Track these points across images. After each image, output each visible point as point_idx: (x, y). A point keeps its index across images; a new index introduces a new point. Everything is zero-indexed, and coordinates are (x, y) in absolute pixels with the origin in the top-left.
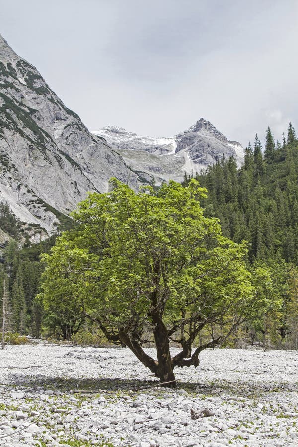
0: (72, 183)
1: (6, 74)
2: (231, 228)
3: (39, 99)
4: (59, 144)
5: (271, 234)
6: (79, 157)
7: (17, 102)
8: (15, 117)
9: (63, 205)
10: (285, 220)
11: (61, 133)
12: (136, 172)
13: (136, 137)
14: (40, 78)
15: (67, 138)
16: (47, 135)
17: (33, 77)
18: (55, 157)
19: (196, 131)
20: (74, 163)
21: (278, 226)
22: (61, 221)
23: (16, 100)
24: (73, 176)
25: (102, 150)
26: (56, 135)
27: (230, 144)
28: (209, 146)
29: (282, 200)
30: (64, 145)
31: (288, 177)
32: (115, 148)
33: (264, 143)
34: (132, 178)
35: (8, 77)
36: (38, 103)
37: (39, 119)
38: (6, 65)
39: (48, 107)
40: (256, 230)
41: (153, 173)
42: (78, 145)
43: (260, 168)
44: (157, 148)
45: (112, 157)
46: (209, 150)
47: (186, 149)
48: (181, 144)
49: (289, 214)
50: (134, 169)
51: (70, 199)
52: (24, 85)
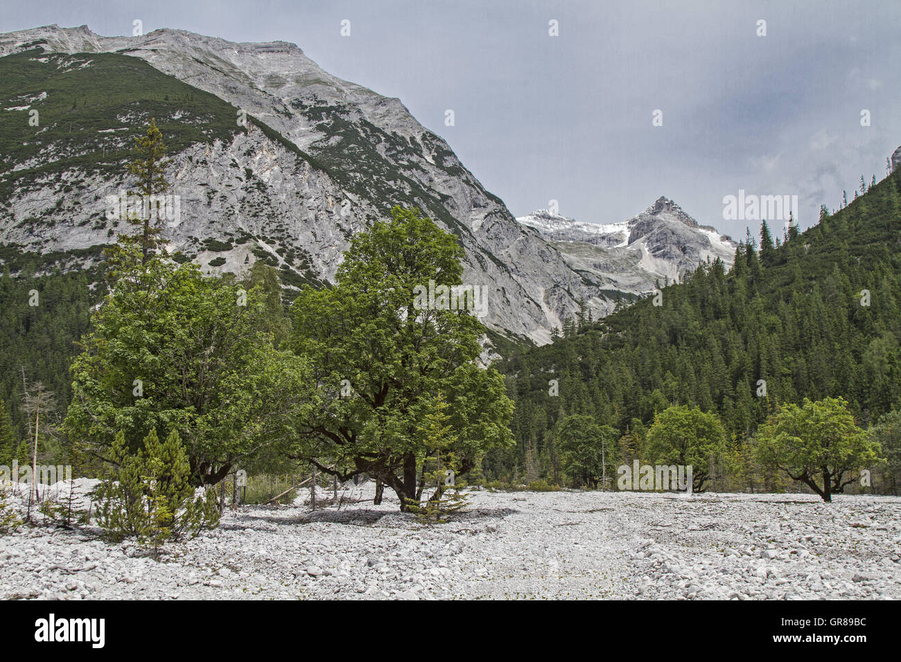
0: (498, 290)
1: (409, 151)
2: (726, 353)
3: (451, 182)
4: (479, 239)
5: (777, 360)
6: (504, 255)
7: (425, 186)
8: (424, 206)
9: (491, 319)
10: (793, 342)
11: (480, 224)
12: (577, 271)
13: (575, 224)
14: (451, 153)
15: (489, 230)
16: (465, 228)
17: (443, 154)
18: (476, 257)
19: (655, 213)
20: (499, 264)
21: (784, 350)
22: (493, 342)
23: (423, 184)
24: (499, 280)
25: (534, 245)
26: (475, 226)
27: (702, 231)
28: (673, 233)
29: (790, 317)
30: (485, 240)
31: (793, 286)
32: (548, 240)
33: (758, 239)
34: (574, 280)
35: (412, 155)
36: (450, 187)
37: (452, 207)
38: (408, 140)
39: (463, 190)
40: (759, 356)
41: (600, 272)
42: (503, 239)
43: (755, 272)
44: (603, 238)
45: (547, 253)
46: (674, 239)
47: (643, 239)
48: (636, 231)
49: (798, 333)
50: (574, 267)
51: (498, 311)
52: (432, 164)
